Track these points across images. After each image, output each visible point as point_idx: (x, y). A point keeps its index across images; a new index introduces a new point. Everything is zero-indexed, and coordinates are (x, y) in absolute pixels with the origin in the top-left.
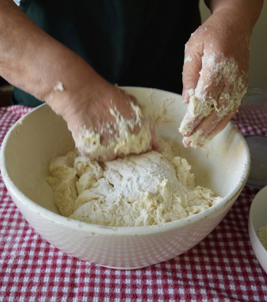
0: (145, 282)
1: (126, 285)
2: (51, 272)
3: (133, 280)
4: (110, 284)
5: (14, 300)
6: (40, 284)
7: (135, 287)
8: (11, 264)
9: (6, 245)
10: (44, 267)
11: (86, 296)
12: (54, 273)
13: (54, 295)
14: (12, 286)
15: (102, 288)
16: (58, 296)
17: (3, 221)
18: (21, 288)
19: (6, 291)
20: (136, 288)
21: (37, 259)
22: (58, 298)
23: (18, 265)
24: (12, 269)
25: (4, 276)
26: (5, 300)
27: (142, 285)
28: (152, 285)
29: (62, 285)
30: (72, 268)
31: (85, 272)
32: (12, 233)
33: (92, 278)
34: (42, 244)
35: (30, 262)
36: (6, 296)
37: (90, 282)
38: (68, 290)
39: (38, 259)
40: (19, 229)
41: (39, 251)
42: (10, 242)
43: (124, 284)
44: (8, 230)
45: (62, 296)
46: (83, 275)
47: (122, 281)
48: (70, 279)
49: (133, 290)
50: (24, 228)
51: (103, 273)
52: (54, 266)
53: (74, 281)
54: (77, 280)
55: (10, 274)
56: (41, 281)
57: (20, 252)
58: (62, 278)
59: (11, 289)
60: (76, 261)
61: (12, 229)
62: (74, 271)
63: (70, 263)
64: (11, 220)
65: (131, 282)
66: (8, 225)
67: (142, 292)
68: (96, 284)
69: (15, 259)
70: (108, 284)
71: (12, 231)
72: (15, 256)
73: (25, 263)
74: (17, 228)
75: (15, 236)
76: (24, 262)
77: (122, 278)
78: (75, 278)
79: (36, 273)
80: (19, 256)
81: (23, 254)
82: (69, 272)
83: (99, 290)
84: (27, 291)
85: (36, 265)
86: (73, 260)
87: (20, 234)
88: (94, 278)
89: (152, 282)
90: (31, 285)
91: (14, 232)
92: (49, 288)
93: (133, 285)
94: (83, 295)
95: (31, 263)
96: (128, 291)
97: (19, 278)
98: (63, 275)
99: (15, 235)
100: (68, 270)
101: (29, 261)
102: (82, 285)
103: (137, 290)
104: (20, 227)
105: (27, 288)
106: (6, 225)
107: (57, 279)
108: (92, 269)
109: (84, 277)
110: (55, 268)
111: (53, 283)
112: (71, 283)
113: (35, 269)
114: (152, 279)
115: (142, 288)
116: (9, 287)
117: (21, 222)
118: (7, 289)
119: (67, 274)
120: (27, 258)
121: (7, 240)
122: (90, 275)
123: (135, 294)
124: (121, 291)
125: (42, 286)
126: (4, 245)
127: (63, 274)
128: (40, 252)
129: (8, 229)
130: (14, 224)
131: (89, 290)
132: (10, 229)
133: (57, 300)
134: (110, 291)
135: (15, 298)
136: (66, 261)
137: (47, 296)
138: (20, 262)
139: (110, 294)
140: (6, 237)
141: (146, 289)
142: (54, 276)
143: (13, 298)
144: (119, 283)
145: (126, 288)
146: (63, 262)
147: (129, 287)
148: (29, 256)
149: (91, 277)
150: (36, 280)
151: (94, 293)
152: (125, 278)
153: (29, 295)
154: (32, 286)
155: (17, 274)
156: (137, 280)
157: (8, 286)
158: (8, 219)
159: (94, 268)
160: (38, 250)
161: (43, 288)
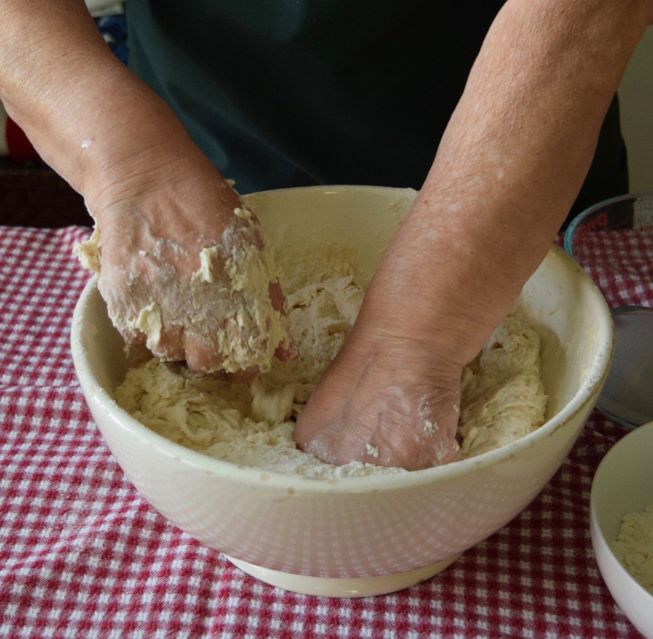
0: (360, 615)
1: (317, 617)
2: (159, 584)
3: (332, 608)
4: (283, 614)
5: (76, 635)
6: (134, 608)
7: (336, 622)
8: (73, 564)
9: (63, 531)
10: (143, 576)
11: (228, 631)
12: (165, 585)
13: (161, 628)
14: (73, 609)
15: (265, 620)
16: (170, 629)
17: (60, 481)
18: (92, 614)
19: (60, 618)
20: (338, 623)
21: (130, 560)
22: (171, 634)
23: (87, 567)
24: (75, 576)
25: (57, 588)
26: (58, 635)
27: (351, 619)
28: (374, 622)
29: (180, 608)
30: (204, 578)
31: (230, 586)
32: (80, 507)
33: (245, 599)
34: (144, 530)
35: (115, 565)
36: (59, 627)
37: (240, 607)
38: (193, 620)
39: (132, 561)
40: (94, 500)
41: (137, 544)
42: (73, 525)
43: (314, 615)
44: (70, 502)
45: (179, 629)
46: (226, 593)
47: (310, 609)
48: (199, 598)
49: (332, 627)
50: (107, 498)
51: (270, 592)
52: (166, 573)
53: (206, 604)
54: (213, 604)
55: (71, 584)
56: (135, 602)
57: (94, 540)
58: (180, 596)
59: (70, 615)
60: (214, 567)
61: (79, 499)
62: (207, 584)
63: (201, 567)
64: (77, 480)
65: (328, 613)
66: (71, 490)
67: (349, 632)
68: (251, 610)
69: (81, 553)
70: (278, 612)
71: (78, 505)
72: (83, 547)
73: (104, 565)
74: (91, 498)
75: (85, 514)
76: (101, 563)
77: (311, 604)
78: (209, 599)
79: (125, 588)
80: (92, 549)
81: (101, 545)
82: (197, 585)
83: (258, 623)
84: (105, 619)
85: (127, 573)
86: (207, 562)
87: (96, 510)
88: (249, 600)
89: (373, 616)
90: (114, 609)
91: (83, 506)
92: (151, 615)
93: (333, 619)
94: (221, 630)
95: (117, 568)
96: (320, 629)
97: (89, 595)
98: (183, 590)
99: (84, 512)
100: (194, 581)
101: (113, 562)
102: (223, 611)
103: (340, 627)
104: (96, 497)
105: (106, 614)
106: (66, 490)
107: (169, 598)
108: (245, 582)
109: (228, 596)
110: (167, 577)
111: (161, 604)
112: (200, 607)
113: (125, 579)
114: (376, 610)
115: (352, 624)
116: (68, 611)
117: (99, 486)
118: (61, 615)
119: (193, 588)
120: (107, 555)
121: (68, 522)
122: (241, 592)
123: (335, 634)
124: (304, 627)
125: (138, 611)
126: (60, 530)
127: (183, 588)
128: (138, 548)
129: (69, 499)
130: (83, 489)
131: (236, 621)
132: (75, 500)
133: (167, 635)
134: (281, 626)
135: (79, 631)
136: (192, 564)
137: (147, 629)
138: (94, 562)
139: (280, 631)
140: (65, 515)
141: (360, 627)
142: (165, 591)
143: (75, 631)
144: (303, 612)
145: (315, 622)
146: (187, 564)
147: (323, 622)
148: (114, 552)
149: (242, 597)
150: (125, 599)
151: (247, 627)
152: (317, 605)
153: (108, 627)
154: (116, 611)
155: (84, 587)
156: (342, 610)
157: (65, 609)
158: (72, 477)
159: (250, 582)
160: (135, 542)
161: (140, 614)
